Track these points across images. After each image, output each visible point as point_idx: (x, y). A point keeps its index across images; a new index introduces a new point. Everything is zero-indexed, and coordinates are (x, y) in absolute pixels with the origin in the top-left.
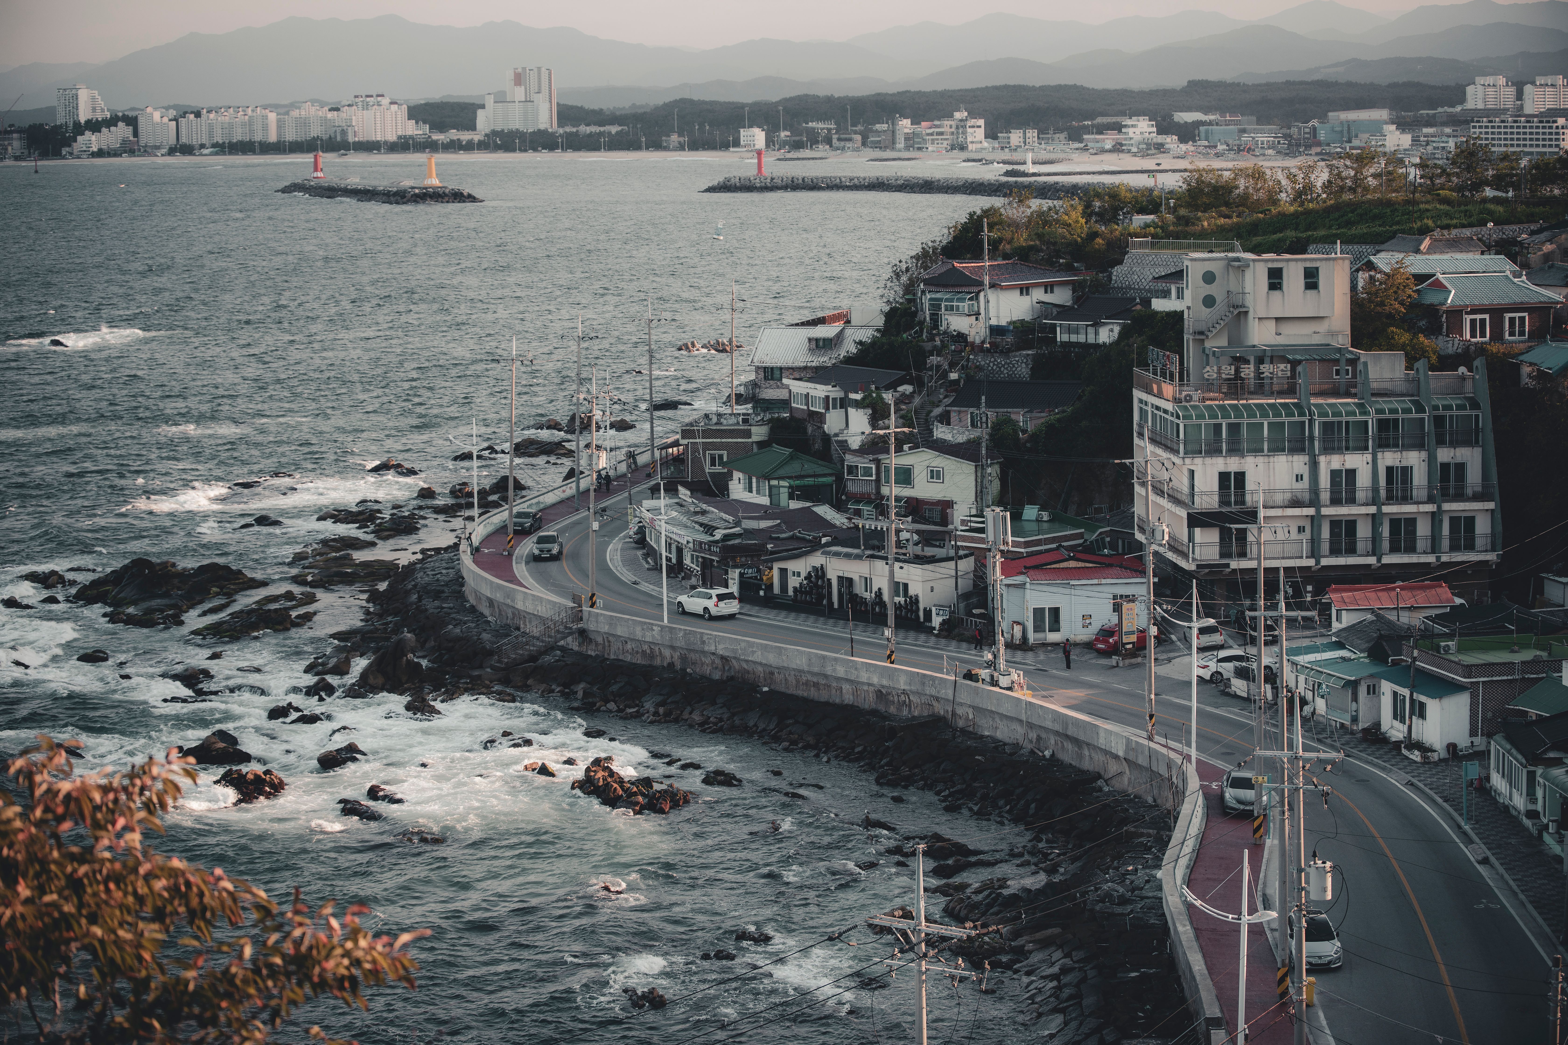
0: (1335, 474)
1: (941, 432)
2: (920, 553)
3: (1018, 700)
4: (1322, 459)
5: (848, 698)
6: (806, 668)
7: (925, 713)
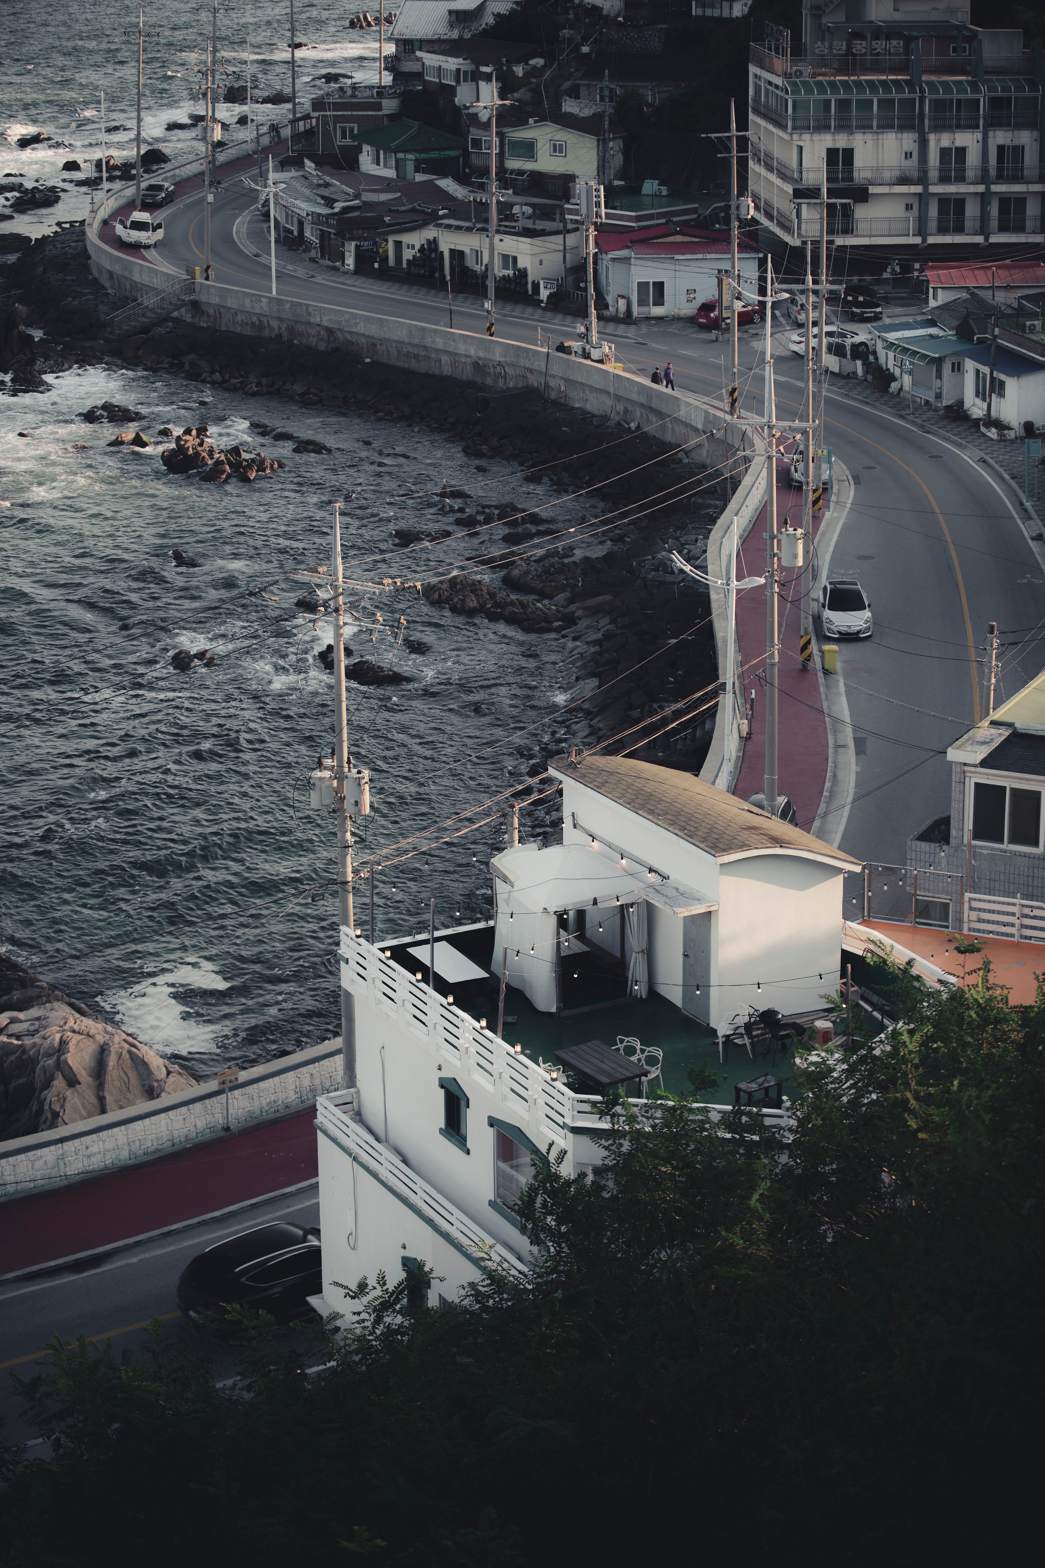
0: (945, 153)
1: (570, 106)
2: (531, 226)
3: (607, 372)
4: (932, 137)
5: (447, 370)
6: (406, 340)
7: (520, 385)
